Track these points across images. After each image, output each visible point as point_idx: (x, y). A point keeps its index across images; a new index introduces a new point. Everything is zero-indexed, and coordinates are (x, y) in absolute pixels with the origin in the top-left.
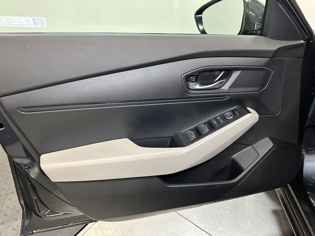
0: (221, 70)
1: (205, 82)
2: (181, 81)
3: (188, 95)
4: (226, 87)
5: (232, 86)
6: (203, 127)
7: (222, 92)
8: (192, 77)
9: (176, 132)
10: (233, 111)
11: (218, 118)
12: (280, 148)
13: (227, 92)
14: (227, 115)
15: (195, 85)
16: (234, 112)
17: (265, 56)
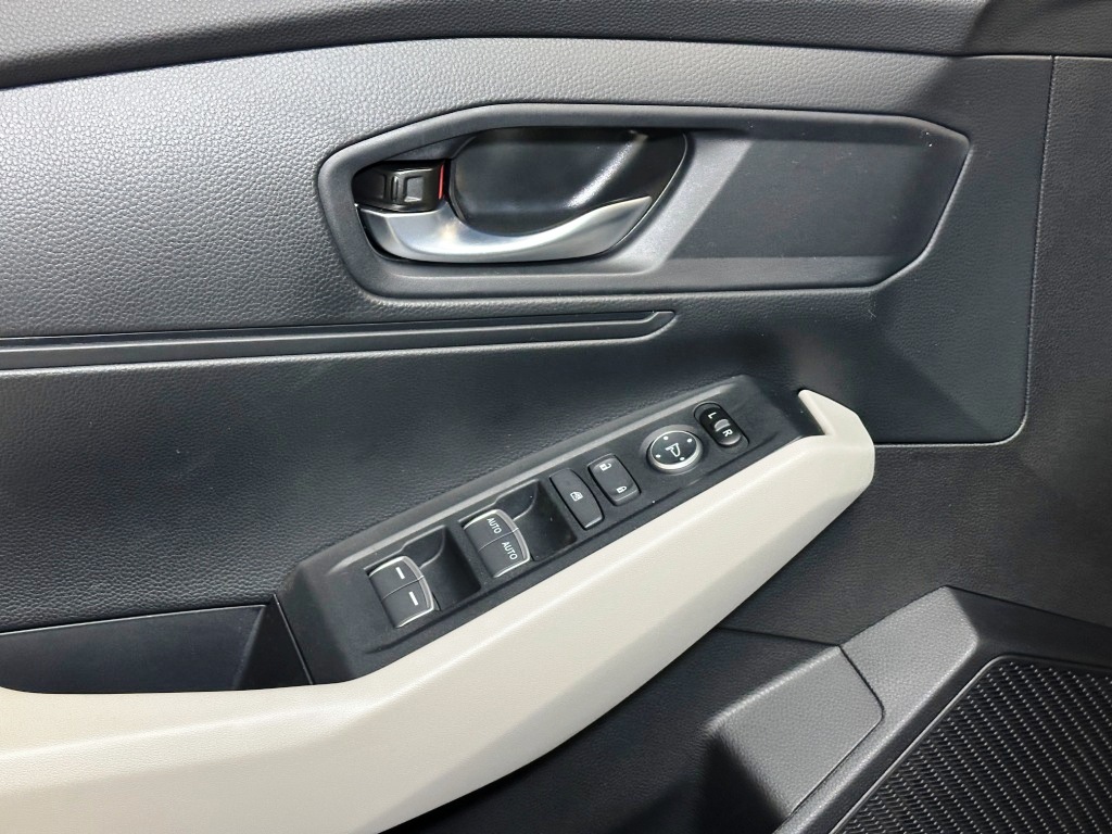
0: (612, 133)
1: (511, 208)
2: (319, 199)
3: (374, 299)
4: (648, 252)
5: (690, 247)
6: (497, 529)
7: (619, 286)
8: (399, 175)
9: (305, 563)
10: (702, 420)
11: (603, 467)
12: (1024, 666)
13: (656, 285)
14: (662, 444)
15: (433, 228)
16: (708, 426)
17: (913, 43)
